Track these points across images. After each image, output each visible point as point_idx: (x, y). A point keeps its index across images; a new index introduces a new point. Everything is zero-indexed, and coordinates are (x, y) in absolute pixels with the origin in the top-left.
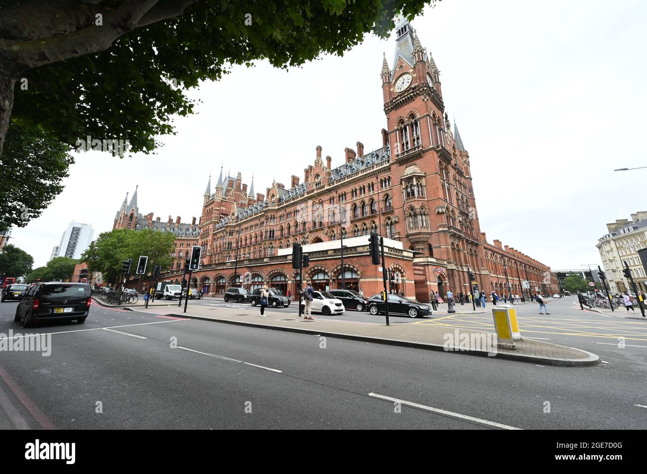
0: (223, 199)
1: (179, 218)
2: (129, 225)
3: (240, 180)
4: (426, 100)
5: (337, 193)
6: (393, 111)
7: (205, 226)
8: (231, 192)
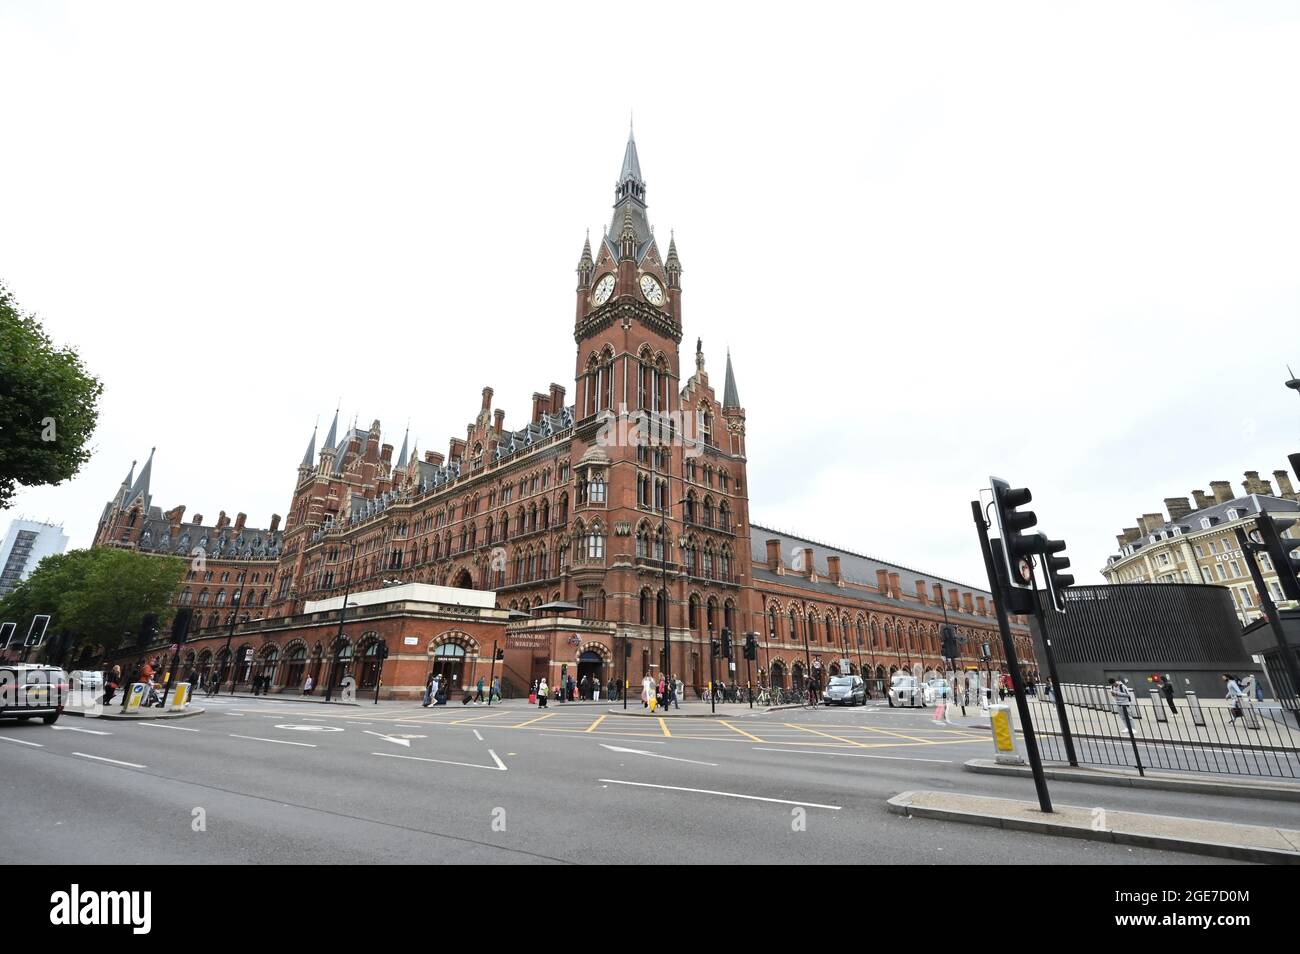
0: (334, 477)
1: (242, 518)
2: (125, 534)
3: (378, 438)
4: (626, 327)
5: (500, 483)
6: (586, 340)
7: (292, 536)
8: (354, 463)
